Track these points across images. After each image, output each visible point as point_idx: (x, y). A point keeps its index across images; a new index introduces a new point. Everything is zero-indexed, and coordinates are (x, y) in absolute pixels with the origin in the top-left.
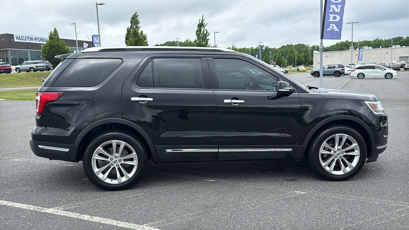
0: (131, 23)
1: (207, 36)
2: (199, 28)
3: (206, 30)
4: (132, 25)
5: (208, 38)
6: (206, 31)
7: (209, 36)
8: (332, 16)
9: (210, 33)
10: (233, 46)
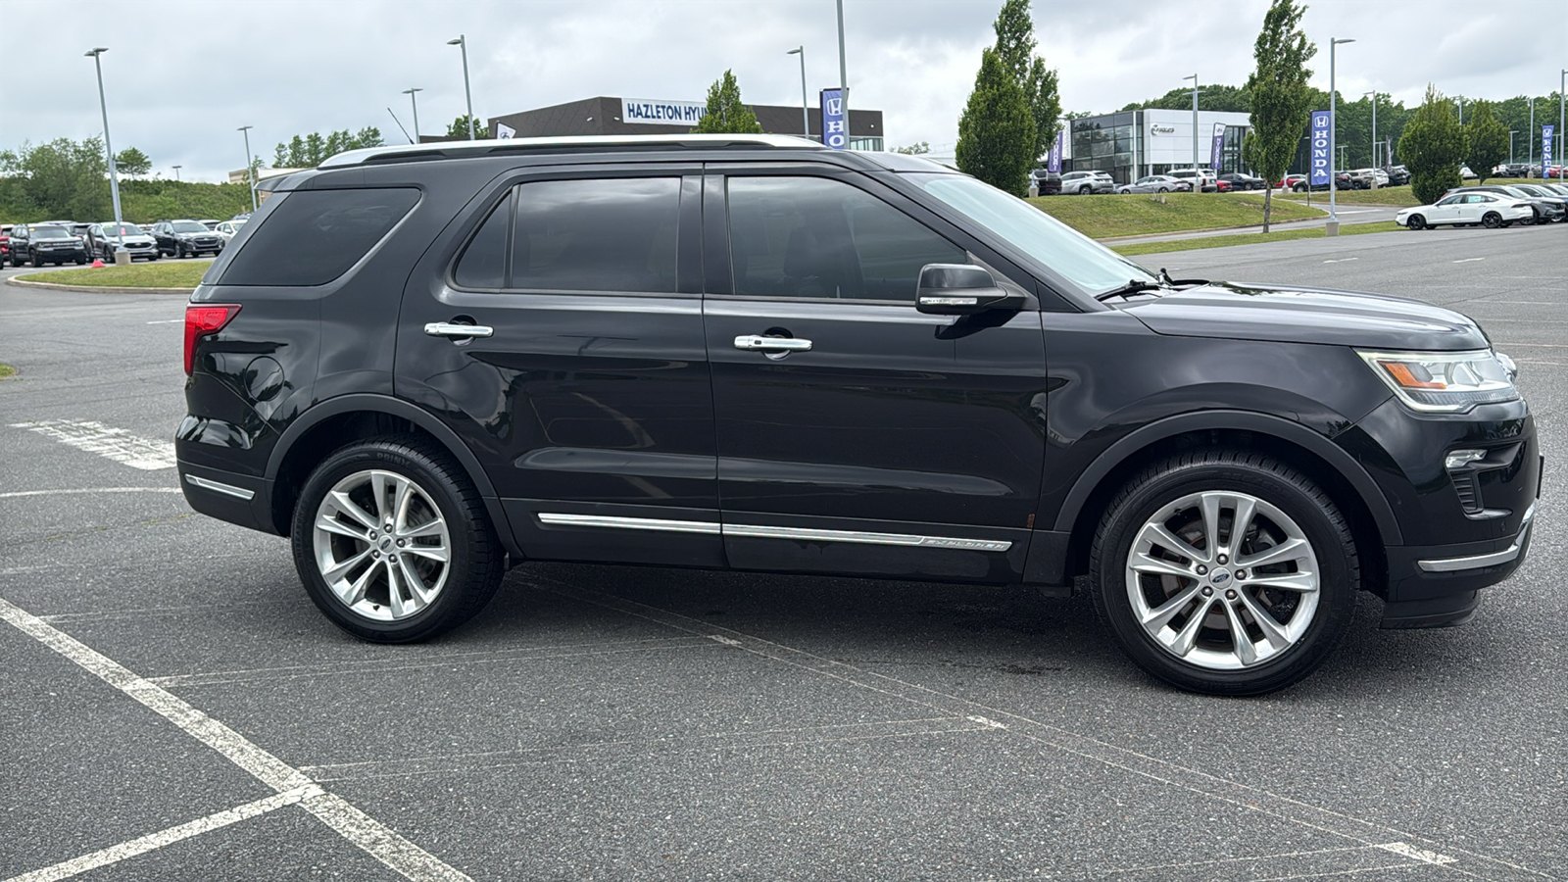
0: (1000, 31)
1: (1304, 60)
2: (1272, 30)
3: (1299, 34)
4: (1001, 39)
5: (1305, 66)
6: (1299, 38)
7: (1311, 59)
9: (1314, 47)
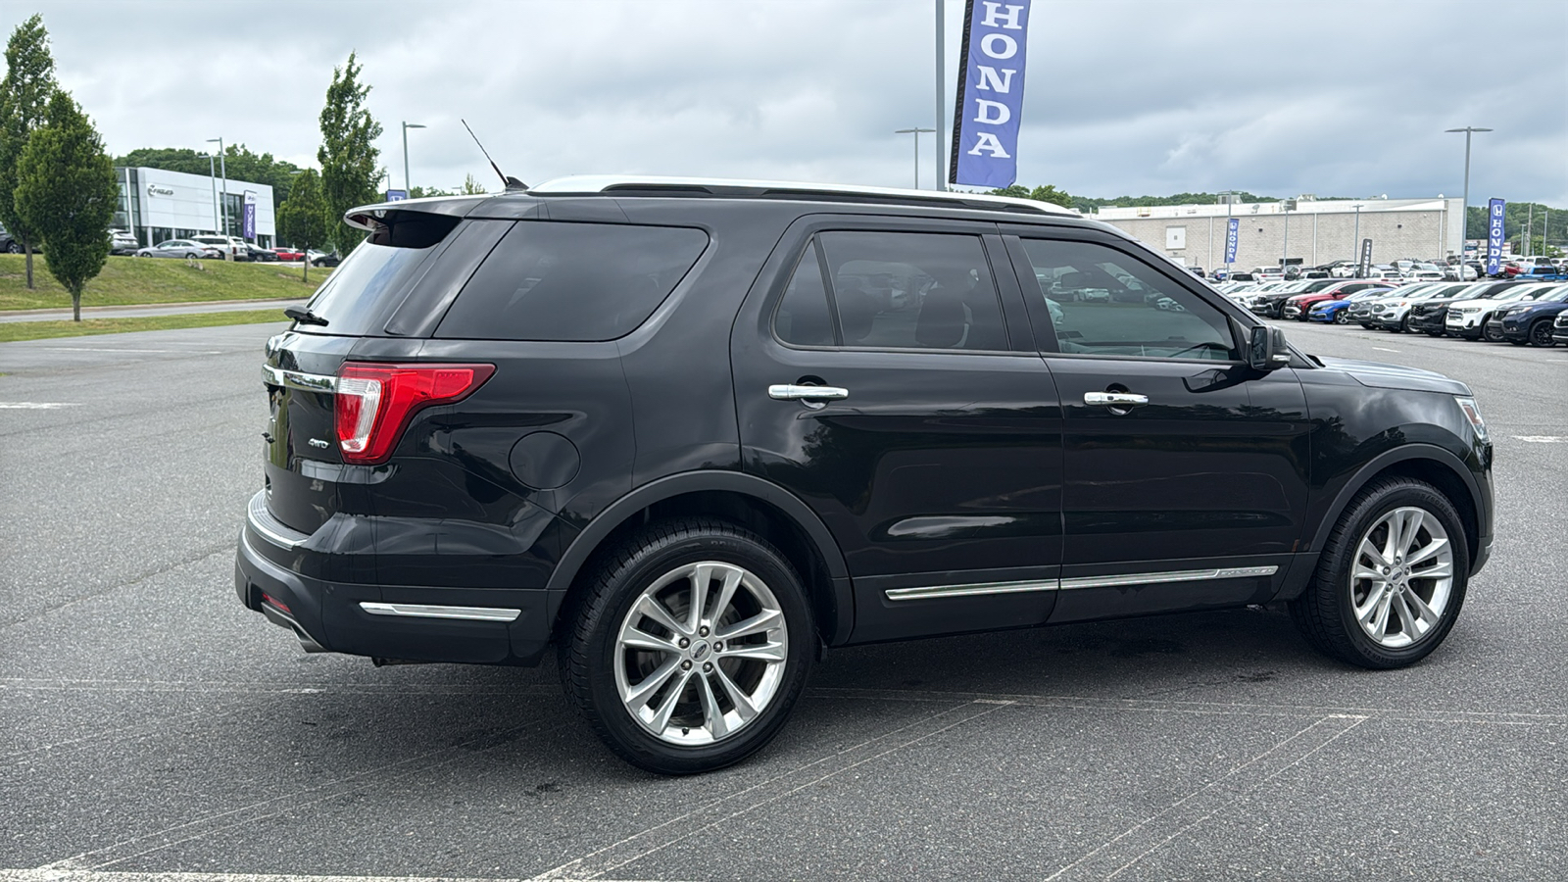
0: (11, 60)
1: (371, 138)
2: (336, 105)
3: (365, 112)
4: (13, 71)
5: (373, 144)
6: (365, 117)
7: (378, 138)
8: (984, 105)
9: (380, 126)
10: (467, 184)
